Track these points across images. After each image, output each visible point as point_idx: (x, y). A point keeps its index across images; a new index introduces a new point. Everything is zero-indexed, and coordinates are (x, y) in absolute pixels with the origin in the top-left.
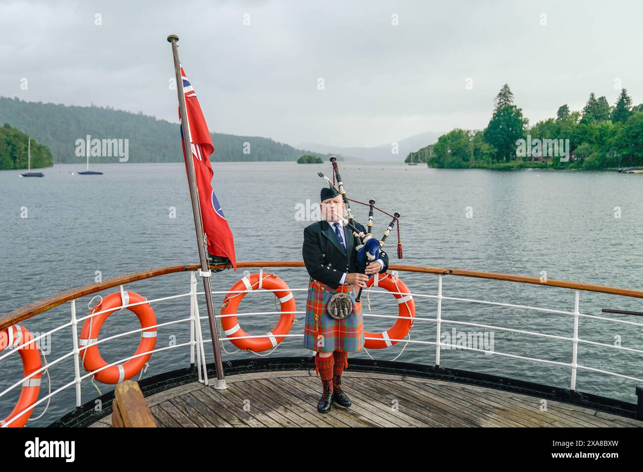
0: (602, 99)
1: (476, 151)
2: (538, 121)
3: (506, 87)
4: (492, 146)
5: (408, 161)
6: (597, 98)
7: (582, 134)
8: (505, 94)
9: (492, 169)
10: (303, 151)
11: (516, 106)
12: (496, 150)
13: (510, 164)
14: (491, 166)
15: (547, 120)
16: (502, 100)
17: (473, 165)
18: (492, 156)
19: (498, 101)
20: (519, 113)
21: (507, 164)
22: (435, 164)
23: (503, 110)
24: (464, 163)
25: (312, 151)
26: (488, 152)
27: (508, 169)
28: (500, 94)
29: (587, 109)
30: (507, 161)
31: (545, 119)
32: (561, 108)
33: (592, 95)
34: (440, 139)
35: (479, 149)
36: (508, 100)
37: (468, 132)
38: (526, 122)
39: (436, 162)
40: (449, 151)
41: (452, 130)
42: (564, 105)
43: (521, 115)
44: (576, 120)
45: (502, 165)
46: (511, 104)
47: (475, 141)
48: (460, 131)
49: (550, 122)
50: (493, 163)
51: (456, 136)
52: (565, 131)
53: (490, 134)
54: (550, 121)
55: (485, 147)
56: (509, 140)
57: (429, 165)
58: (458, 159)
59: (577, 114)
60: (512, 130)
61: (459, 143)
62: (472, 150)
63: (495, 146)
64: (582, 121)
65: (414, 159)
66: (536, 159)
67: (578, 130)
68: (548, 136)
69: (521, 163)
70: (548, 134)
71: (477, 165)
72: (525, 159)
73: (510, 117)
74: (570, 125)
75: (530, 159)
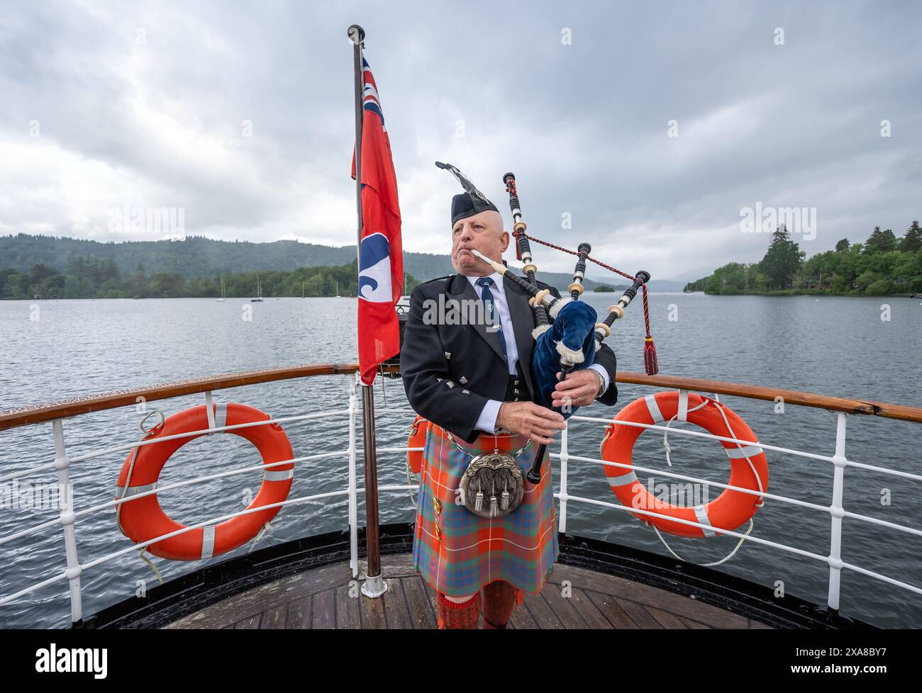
0: (888, 231)
1: (752, 281)
2: (816, 254)
3: (783, 226)
4: (767, 276)
5: (685, 290)
6: (882, 231)
7: (864, 264)
8: (781, 232)
9: (767, 295)
10: (599, 283)
11: (792, 242)
12: (771, 279)
13: (786, 291)
15: (826, 252)
16: (778, 237)
17: (748, 292)
18: (768, 285)
19: (774, 238)
20: (795, 247)
21: (782, 292)
22: (711, 292)
23: (779, 246)
24: (741, 291)
25: (606, 283)
26: (763, 281)
27: (785, 295)
28: (776, 232)
29: (870, 241)
30: (783, 288)
31: (823, 251)
32: (840, 242)
33: (877, 228)
34: (716, 271)
35: (755, 279)
36: (784, 237)
37: (744, 265)
38: (803, 254)
39: (712, 290)
40: (725, 281)
41: (727, 263)
42: (842, 239)
43: (797, 249)
44: (859, 251)
45: (777, 291)
46: (788, 240)
47: (751, 272)
48: (736, 265)
49: (829, 254)
50: (768, 290)
51: (732, 269)
52: (845, 261)
53: (762, 267)
54: (829, 252)
55: (760, 277)
56: (784, 271)
57: (706, 293)
58: (733, 287)
59: (860, 246)
60: (788, 262)
61: (735, 274)
62: (746, 280)
63: (772, 276)
64: (864, 253)
65: (691, 287)
66: (813, 287)
67: (860, 261)
68: (826, 266)
69: (797, 289)
70: (827, 265)
71: (752, 292)
72: (801, 287)
73: (786, 252)
74: (851, 256)
75: (807, 287)
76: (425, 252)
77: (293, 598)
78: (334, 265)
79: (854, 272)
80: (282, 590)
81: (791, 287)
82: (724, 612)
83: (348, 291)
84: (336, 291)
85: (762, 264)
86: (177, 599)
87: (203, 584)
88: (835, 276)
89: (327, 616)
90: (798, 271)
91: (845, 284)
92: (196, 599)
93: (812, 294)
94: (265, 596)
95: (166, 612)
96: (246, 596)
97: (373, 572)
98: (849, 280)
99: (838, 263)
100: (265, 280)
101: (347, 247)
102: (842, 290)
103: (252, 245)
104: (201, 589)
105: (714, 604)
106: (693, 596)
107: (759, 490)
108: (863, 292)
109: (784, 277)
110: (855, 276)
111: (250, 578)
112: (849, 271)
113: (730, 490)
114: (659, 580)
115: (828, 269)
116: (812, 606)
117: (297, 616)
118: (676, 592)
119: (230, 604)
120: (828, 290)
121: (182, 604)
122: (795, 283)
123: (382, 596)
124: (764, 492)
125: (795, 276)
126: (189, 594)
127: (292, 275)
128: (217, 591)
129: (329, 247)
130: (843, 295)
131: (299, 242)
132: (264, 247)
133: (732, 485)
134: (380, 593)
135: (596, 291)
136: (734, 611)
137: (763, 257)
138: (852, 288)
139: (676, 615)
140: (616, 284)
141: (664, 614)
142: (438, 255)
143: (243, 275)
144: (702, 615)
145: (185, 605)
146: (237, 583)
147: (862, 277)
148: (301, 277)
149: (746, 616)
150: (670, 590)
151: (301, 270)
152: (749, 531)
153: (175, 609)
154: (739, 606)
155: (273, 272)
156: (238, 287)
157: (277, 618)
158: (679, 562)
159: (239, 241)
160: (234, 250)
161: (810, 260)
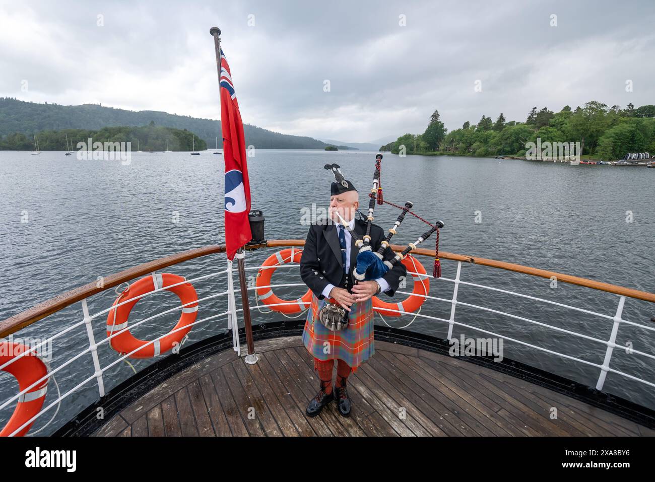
0: (489, 119)
1: (418, 146)
3: (436, 111)
4: (426, 143)
5: (380, 151)
6: (486, 118)
7: (476, 137)
8: (436, 115)
9: (426, 155)
10: (328, 144)
11: (441, 122)
12: (428, 145)
13: (435, 153)
14: (425, 153)
16: (433, 119)
17: (415, 153)
18: (426, 148)
19: (431, 119)
20: (442, 126)
22: (395, 152)
23: (434, 124)
24: (411, 152)
25: (332, 144)
26: (424, 146)
27: (435, 155)
28: (433, 115)
29: (480, 124)
30: (434, 151)
31: (456, 129)
32: (465, 123)
33: (484, 116)
34: (398, 139)
35: (419, 145)
36: (437, 119)
37: (414, 135)
38: (446, 130)
40: (403, 145)
41: (405, 134)
42: (467, 122)
43: (443, 127)
44: (474, 130)
45: (431, 153)
46: (439, 121)
47: (418, 140)
48: (410, 135)
50: (426, 152)
51: (407, 137)
52: (466, 135)
53: (425, 137)
54: (459, 130)
55: (422, 144)
56: (436, 140)
57: (392, 153)
59: (475, 126)
60: (438, 135)
61: (409, 141)
62: (415, 145)
63: (429, 143)
64: (477, 131)
65: (384, 148)
66: (449, 150)
67: (474, 135)
68: (457, 139)
69: (441, 152)
70: (458, 137)
71: (418, 153)
72: (443, 150)
73: (437, 128)
74: (470, 133)
75: (446, 151)
76: (206, 118)
77: (211, 370)
78: (134, 126)
79: (471, 142)
80: (203, 367)
81: (438, 150)
82: (408, 347)
83: (147, 147)
84: (137, 146)
85: (424, 135)
86: (146, 378)
87: (157, 369)
88: (461, 145)
89: (233, 376)
90: (443, 141)
91: (465, 149)
92: (155, 377)
93: (449, 155)
94: (194, 371)
95: (142, 386)
96: (185, 372)
97: (251, 352)
98: (467, 147)
99: (463, 136)
100: (76, 136)
101: (143, 112)
102: (464, 153)
103: (60, 107)
104: (157, 372)
105: (404, 344)
106: (395, 342)
107: (425, 295)
108: (474, 155)
109: (435, 144)
110: (471, 145)
111: (180, 363)
112: (468, 141)
113: (413, 296)
114: (381, 337)
115: (458, 139)
116: (441, 340)
117: (217, 378)
118: (389, 342)
119: (178, 377)
120: (457, 152)
121: (149, 381)
122: (441, 148)
123: (257, 363)
124: (428, 295)
125: (441, 143)
126: (151, 375)
127: (98, 133)
128: (165, 372)
129: (129, 111)
130: (464, 156)
131: (102, 106)
132: (72, 110)
133: (414, 293)
134: (255, 362)
135: (326, 150)
136: (412, 346)
137: (425, 131)
138: (469, 152)
139: (389, 352)
140: (339, 145)
141: (385, 352)
142: (216, 121)
143: (55, 132)
144: (400, 350)
145: (151, 381)
146: (174, 366)
147: (475, 145)
148: (107, 135)
149: (416, 347)
150: (386, 341)
151: (106, 130)
152: (418, 312)
153: (146, 384)
154: (414, 344)
155: (82, 130)
156: (52, 142)
157: (207, 381)
158: (390, 328)
159: (48, 103)
160: (44, 111)
161: (449, 134)
